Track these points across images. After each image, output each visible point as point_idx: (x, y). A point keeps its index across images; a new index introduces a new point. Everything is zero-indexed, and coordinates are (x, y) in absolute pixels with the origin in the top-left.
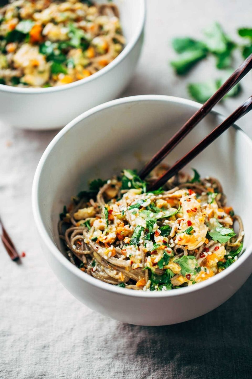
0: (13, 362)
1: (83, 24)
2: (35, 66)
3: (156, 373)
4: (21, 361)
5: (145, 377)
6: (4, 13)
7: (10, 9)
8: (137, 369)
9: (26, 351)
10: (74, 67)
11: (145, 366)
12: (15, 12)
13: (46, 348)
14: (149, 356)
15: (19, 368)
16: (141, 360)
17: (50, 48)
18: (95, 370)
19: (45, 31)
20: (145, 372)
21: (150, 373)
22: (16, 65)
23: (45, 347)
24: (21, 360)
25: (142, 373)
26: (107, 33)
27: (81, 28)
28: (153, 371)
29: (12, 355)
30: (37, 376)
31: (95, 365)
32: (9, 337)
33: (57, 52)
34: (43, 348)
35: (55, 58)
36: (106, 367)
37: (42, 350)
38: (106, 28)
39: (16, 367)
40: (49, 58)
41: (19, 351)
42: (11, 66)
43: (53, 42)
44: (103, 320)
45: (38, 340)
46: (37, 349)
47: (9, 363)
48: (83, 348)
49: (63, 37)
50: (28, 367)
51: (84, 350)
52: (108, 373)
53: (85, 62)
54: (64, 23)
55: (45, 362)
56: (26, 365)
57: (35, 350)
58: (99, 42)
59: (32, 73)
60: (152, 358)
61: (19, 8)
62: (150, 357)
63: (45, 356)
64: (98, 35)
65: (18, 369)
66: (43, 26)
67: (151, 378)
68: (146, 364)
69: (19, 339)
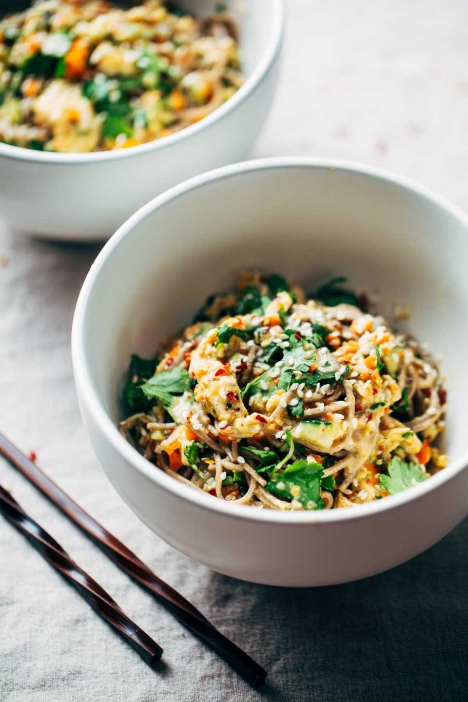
0: (19, 651)
1: (167, 47)
2: (73, 122)
3: (290, 655)
4: (34, 650)
5: (270, 663)
6: (21, 25)
7: (33, 16)
8: (255, 649)
9: (42, 631)
10: (146, 126)
11: (268, 644)
12: (42, 21)
13: (80, 624)
14: (275, 625)
15: (31, 661)
16: (261, 634)
17: (102, 87)
18: (175, 658)
19: (95, 57)
20: (269, 653)
21: (278, 654)
22: (38, 119)
23: (78, 621)
24: (34, 648)
25: (264, 655)
26: (210, 67)
27: (163, 55)
28: (284, 650)
29: (17, 639)
30: (65, 675)
31: (175, 648)
32: (10, 608)
33: (115, 97)
34: (74, 624)
35: (111, 107)
36: (195, 650)
37: (74, 627)
38: (209, 59)
39: (25, 661)
40: (100, 106)
41: (31, 631)
42: (29, 119)
43: (110, 78)
44: (185, 566)
45: (64, 609)
46: (64, 626)
47: (11, 654)
48: (150, 620)
49: (127, 70)
50: (49, 659)
51: (153, 622)
52: (199, 661)
53: (168, 117)
54: (132, 42)
55: (79, 648)
56: (44, 656)
57: (60, 627)
58: (196, 82)
59: (67, 133)
60: (280, 628)
61: (49, 14)
62: (278, 627)
63: (79, 638)
64: (194, 69)
65: (28, 665)
66: (92, 47)
67: (281, 663)
68: (270, 639)
69: (29, 610)
